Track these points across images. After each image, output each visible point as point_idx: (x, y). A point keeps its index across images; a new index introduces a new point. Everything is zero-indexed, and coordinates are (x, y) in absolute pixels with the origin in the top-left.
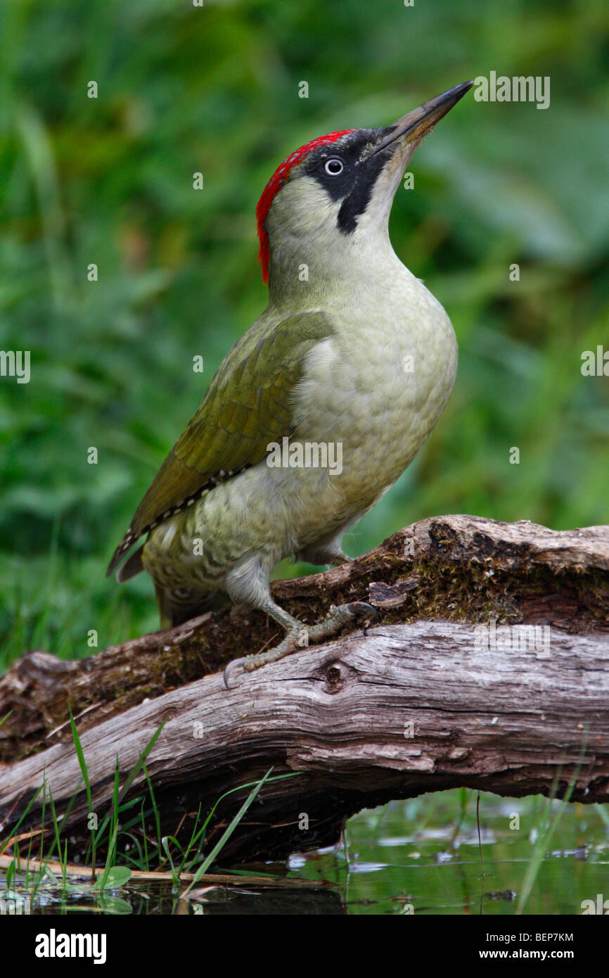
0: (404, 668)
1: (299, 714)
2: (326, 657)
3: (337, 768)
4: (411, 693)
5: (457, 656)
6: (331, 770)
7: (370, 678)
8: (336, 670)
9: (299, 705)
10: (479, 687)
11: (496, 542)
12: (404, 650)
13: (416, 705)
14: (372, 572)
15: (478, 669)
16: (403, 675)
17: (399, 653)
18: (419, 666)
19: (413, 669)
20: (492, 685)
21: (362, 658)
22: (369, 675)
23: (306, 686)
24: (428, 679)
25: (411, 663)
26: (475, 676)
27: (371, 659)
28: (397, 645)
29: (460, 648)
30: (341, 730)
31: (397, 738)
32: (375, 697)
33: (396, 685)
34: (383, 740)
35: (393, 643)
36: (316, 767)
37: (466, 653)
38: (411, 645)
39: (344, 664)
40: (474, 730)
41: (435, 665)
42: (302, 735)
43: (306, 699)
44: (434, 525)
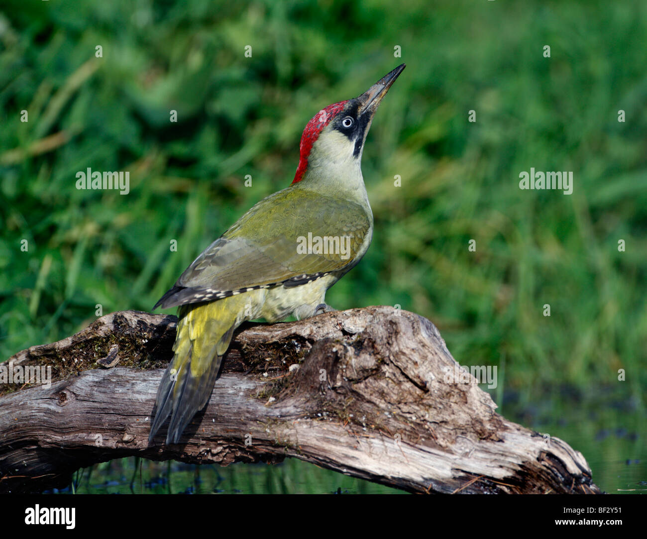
0: (100, 392)
1: (45, 418)
2: (58, 387)
3: (65, 446)
4: (103, 406)
5: (128, 386)
6: (62, 447)
7: (82, 398)
8: (64, 394)
9: (45, 413)
10: (140, 402)
11: (149, 324)
12: (100, 382)
13: (107, 412)
14: (84, 341)
15: (139, 392)
16: (100, 397)
17: (98, 384)
18: (108, 391)
19: (105, 393)
20: (146, 401)
21: (78, 387)
22: (81, 396)
23: (48, 402)
24: (113, 398)
25: (103, 389)
26: (137, 396)
27: (83, 387)
28: (97, 380)
29: (130, 382)
30: (67, 426)
31: (97, 430)
32: (85, 408)
33: (96, 402)
34: (89, 431)
35: (95, 379)
36: (54, 445)
37: (133, 384)
38: (104, 379)
39: (69, 390)
40: (137, 425)
41: (117, 391)
42: (46, 429)
43: (49, 409)
44: (116, 316)
